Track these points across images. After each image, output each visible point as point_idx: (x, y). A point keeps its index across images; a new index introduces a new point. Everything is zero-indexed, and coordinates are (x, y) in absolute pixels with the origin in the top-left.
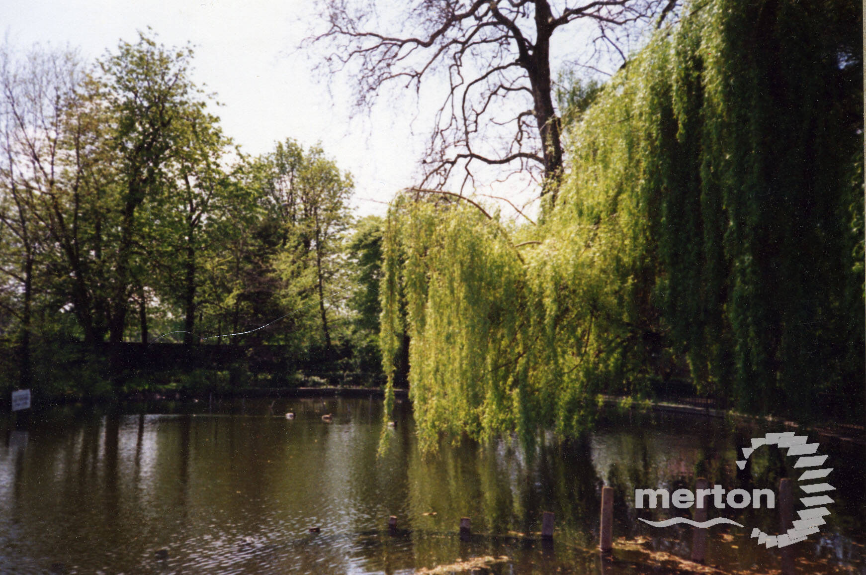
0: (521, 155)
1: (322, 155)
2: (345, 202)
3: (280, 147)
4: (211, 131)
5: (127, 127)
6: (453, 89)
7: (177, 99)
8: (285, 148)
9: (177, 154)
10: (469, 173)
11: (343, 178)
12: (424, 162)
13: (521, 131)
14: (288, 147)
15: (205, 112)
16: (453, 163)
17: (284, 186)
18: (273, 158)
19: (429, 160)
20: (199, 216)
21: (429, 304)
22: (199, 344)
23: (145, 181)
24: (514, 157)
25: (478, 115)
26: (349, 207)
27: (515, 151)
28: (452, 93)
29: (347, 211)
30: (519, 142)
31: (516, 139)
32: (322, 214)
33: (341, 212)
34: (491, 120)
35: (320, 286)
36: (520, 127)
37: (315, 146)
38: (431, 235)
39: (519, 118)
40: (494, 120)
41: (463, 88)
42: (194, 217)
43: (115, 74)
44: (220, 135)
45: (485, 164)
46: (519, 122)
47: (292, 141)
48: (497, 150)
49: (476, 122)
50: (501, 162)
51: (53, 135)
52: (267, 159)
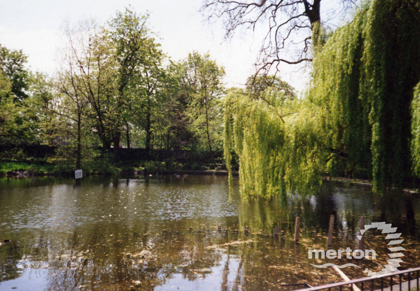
0: (306, 59)
1: (209, 58)
2: (220, 81)
3: (190, 55)
4: (158, 51)
5: (120, 50)
6: (271, 29)
7: (142, 38)
8: (192, 56)
9: (142, 62)
10: (278, 70)
11: (219, 69)
12: (256, 64)
13: (306, 47)
14: (194, 54)
15: (155, 42)
16: (271, 64)
17: (191, 74)
18: (187, 61)
19: (257, 64)
20: (152, 91)
21: (244, 140)
22: (152, 150)
23: (128, 75)
24: (302, 60)
25: (284, 40)
26: (223, 83)
27: (303, 58)
28: (270, 31)
29: (222, 85)
30: (305, 52)
31: (304, 51)
32: (209, 87)
33: (219, 86)
34: (292, 41)
35: (207, 123)
36: (306, 44)
37: (206, 54)
38: (244, 112)
39: (306, 40)
40: (293, 42)
41: (276, 28)
42: (150, 91)
43: (115, 26)
44: (161, 53)
45: (287, 64)
46: (305, 43)
47: (195, 52)
48: (293, 57)
49: (283, 43)
50: (295, 63)
51: (88, 56)
52: (183, 61)
